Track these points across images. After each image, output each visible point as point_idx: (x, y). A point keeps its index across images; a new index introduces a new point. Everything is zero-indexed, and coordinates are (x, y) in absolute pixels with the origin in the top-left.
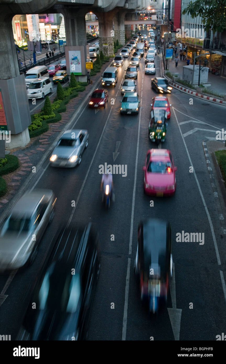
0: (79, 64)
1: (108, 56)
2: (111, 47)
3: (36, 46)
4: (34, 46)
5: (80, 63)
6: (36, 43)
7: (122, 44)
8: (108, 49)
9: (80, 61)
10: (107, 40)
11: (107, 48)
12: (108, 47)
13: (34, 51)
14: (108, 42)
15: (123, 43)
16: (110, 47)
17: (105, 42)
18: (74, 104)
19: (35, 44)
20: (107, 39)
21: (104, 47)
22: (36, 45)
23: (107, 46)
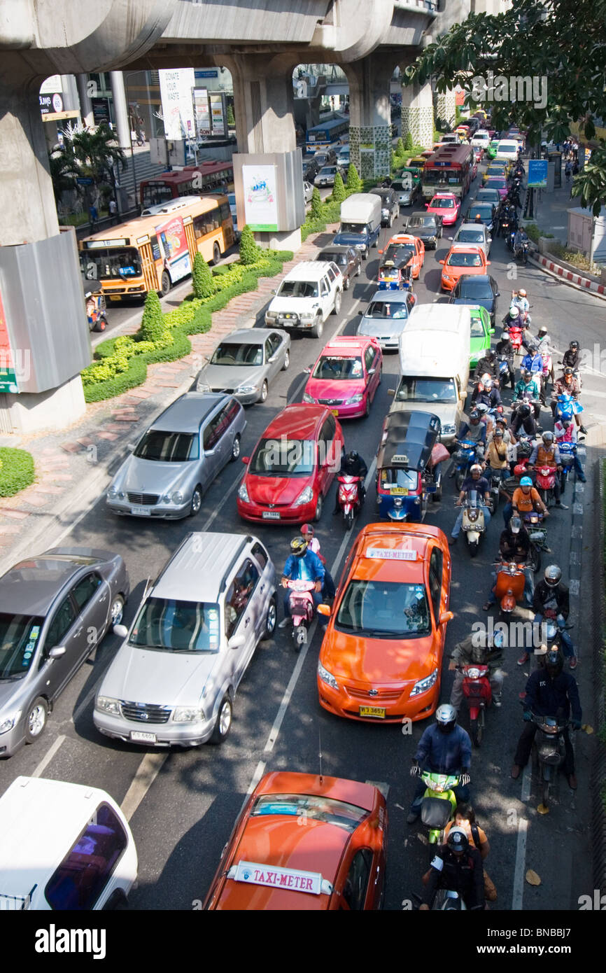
0: (271, 201)
1: (375, 178)
2: (384, 153)
3: (174, 153)
4: (167, 153)
5: (275, 198)
6: (172, 144)
7: (425, 145)
8: (375, 159)
9: (274, 192)
10: (372, 136)
11: (372, 157)
12: (375, 154)
13: (168, 163)
14: (375, 140)
15: (428, 142)
16: (380, 154)
17: (366, 140)
18: (240, 311)
19: (170, 147)
20: (372, 132)
21: (363, 154)
22: (171, 150)
23: (373, 150)
